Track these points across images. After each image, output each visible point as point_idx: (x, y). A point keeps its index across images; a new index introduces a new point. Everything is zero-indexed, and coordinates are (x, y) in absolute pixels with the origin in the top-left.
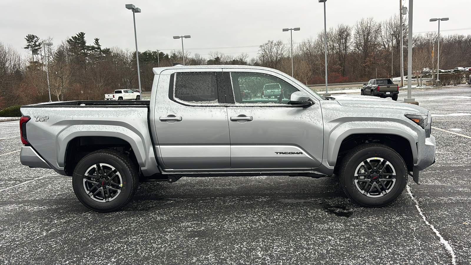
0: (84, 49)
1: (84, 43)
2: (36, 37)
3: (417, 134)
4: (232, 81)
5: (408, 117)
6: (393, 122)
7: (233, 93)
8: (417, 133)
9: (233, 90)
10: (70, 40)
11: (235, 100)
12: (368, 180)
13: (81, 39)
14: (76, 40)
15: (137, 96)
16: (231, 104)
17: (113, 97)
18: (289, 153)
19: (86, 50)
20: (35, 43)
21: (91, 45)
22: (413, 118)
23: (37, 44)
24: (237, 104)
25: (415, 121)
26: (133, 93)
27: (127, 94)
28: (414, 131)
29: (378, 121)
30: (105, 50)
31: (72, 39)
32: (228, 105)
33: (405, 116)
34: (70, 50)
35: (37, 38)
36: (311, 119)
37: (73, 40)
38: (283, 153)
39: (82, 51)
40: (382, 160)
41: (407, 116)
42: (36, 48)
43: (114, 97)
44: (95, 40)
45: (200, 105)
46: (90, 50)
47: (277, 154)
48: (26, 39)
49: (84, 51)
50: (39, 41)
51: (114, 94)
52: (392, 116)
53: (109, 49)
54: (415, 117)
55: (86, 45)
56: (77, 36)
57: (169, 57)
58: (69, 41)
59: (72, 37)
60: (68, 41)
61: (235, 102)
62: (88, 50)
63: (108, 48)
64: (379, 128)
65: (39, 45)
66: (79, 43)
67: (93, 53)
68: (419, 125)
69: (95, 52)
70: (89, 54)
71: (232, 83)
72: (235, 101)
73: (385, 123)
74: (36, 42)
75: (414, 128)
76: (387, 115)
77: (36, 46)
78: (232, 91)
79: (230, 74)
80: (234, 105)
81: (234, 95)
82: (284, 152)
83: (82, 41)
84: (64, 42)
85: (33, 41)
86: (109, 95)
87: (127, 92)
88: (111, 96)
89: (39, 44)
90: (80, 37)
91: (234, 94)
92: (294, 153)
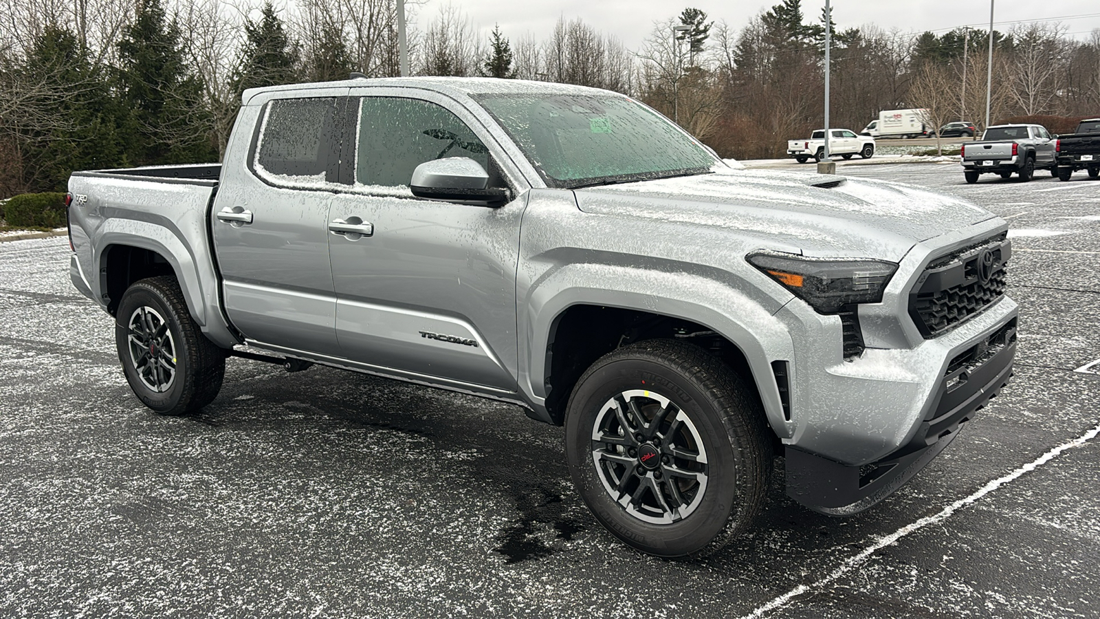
0: (796, 35)
1: (798, 18)
2: (701, 13)
3: (786, 330)
4: (359, 122)
5: (756, 263)
6: (701, 278)
7: (354, 156)
8: (788, 325)
9: (357, 147)
10: (770, 15)
11: (355, 174)
12: (631, 459)
13: (791, 11)
14: (781, 15)
15: (866, 145)
16: (345, 185)
17: (804, 147)
18: (449, 340)
19: (800, 37)
20: (697, 26)
21: (813, 24)
22: (774, 270)
23: (702, 27)
24: (358, 187)
25: (785, 281)
26: (855, 137)
27: (840, 140)
28: (774, 319)
29: (657, 269)
30: (848, 33)
31: (772, 11)
32: (339, 189)
33: (749, 259)
34: (766, 39)
35: (703, 15)
36: (495, 245)
37: (775, 15)
38: (436, 338)
39: (793, 38)
40: (665, 402)
41: (752, 260)
42: (699, 37)
43: (807, 147)
44: (823, 12)
45: (291, 184)
46: (810, 35)
47: (424, 336)
48: (681, 18)
49: (797, 38)
50: (706, 22)
51: (807, 141)
52: (697, 257)
53: (858, 31)
54: (784, 265)
55: (803, 23)
56: (784, 5)
57: (1016, 42)
58: (767, 19)
59: (773, 7)
60: (764, 18)
61: (355, 180)
62: (805, 35)
63: (854, 29)
64: (648, 293)
65: (705, 31)
66: (786, 21)
67: (817, 42)
68: (801, 297)
69: (821, 40)
70: (805, 46)
71: (358, 127)
72: (356, 177)
73: (676, 277)
74: (699, 23)
75: (776, 309)
76: (683, 252)
77: (698, 32)
78: (355, 149)
79: (361, 104)
80: (351, 190)
81: (356, 162)
82: (437, 335)
83: (794, 16)
84: (753, 20)
85: (693, 23)
86: (796, 142)
87: (840, 135)
88: (802, 143)
89: (706, 27)
90: (790, 6)
91: (356, 158)
92: (457, 341)
